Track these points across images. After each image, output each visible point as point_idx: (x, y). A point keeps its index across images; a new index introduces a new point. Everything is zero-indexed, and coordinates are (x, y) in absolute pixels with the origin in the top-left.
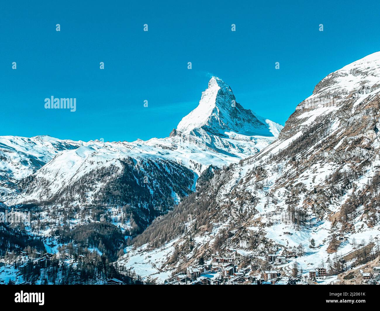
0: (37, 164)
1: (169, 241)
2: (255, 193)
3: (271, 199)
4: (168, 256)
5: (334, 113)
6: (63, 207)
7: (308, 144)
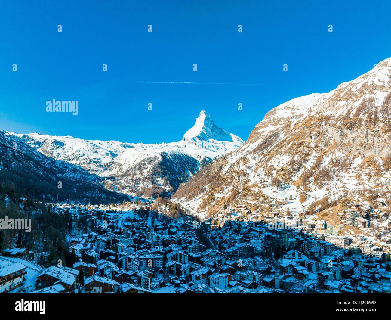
0: (114, 155)
1: (197, 196)
2: (246, 170)
3: (256, 174)
4: (200, 204)
5: (280, 129)
6: (131, 178)
7: (269, 145)
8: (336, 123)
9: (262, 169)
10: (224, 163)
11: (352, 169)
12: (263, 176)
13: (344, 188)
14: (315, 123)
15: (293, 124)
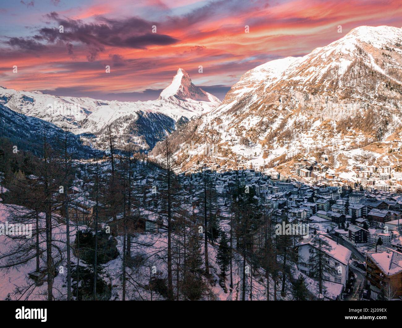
0: (88, 112)
2: (219, 130)
3: (228, 133)
5: (254, 91)
7: (243, 106)
8: (303, 89)
9: (233, 129)
10: (200, 123)
11: (311, 131)
12: (234, 136)
13: (301, 147)
14: (285, 88)
15: (266, 87)
